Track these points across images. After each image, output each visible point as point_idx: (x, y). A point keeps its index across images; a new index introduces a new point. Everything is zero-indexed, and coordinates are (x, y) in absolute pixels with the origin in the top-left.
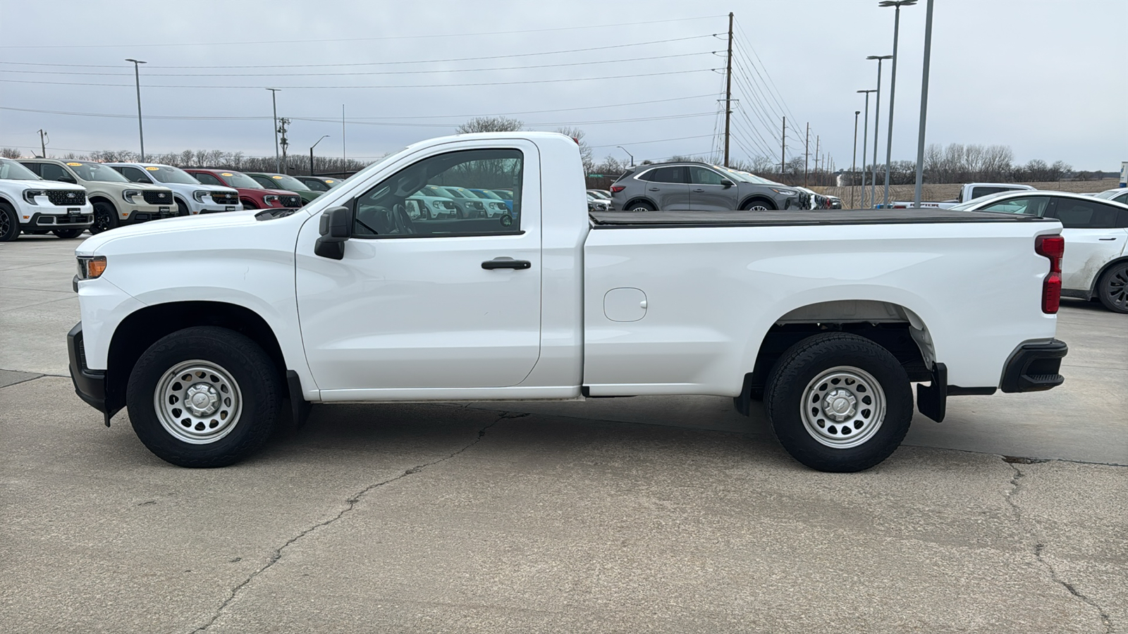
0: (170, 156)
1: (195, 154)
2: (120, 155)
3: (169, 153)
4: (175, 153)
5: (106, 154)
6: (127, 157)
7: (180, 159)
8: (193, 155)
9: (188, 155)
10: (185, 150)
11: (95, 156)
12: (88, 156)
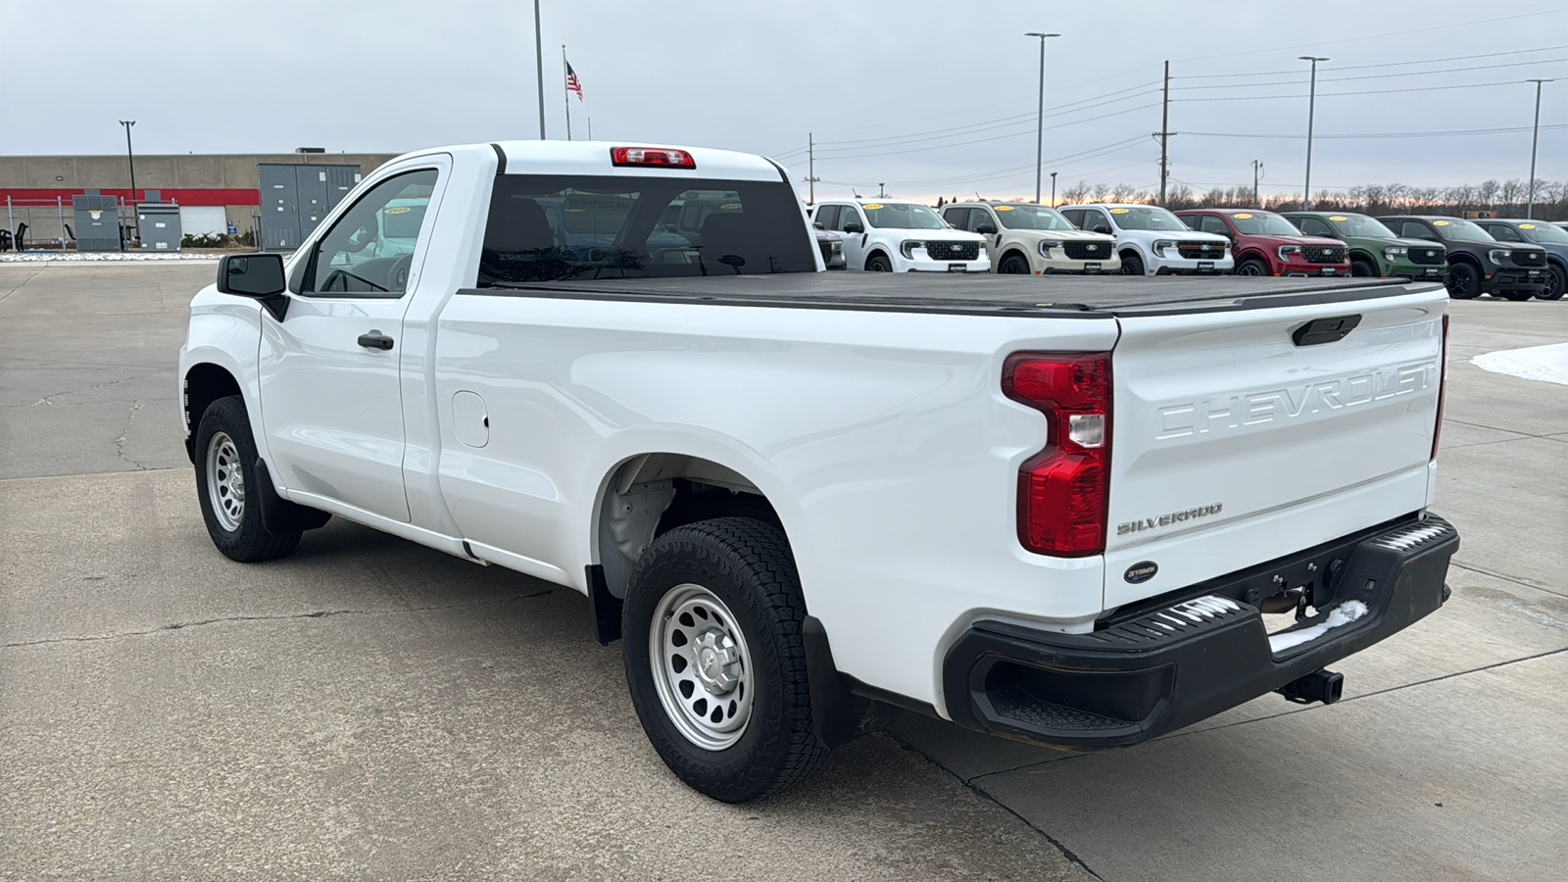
0: (1462, 190)
1: (1502, 185)
2: (1390, 190)
3: (1462, 185)
4: (1472, 185)
5: (1370, 189)
6: (1399, 192)
7: (1476, 194)
8: (1498, 187)
9: (1490, 188)
10: (1487, 180)
11: (1356, 192)
12: (1346, 193)
